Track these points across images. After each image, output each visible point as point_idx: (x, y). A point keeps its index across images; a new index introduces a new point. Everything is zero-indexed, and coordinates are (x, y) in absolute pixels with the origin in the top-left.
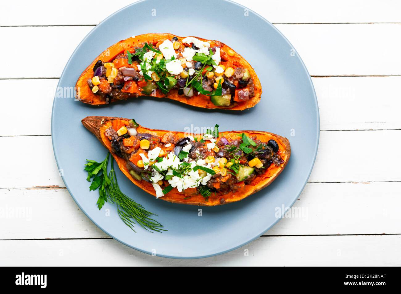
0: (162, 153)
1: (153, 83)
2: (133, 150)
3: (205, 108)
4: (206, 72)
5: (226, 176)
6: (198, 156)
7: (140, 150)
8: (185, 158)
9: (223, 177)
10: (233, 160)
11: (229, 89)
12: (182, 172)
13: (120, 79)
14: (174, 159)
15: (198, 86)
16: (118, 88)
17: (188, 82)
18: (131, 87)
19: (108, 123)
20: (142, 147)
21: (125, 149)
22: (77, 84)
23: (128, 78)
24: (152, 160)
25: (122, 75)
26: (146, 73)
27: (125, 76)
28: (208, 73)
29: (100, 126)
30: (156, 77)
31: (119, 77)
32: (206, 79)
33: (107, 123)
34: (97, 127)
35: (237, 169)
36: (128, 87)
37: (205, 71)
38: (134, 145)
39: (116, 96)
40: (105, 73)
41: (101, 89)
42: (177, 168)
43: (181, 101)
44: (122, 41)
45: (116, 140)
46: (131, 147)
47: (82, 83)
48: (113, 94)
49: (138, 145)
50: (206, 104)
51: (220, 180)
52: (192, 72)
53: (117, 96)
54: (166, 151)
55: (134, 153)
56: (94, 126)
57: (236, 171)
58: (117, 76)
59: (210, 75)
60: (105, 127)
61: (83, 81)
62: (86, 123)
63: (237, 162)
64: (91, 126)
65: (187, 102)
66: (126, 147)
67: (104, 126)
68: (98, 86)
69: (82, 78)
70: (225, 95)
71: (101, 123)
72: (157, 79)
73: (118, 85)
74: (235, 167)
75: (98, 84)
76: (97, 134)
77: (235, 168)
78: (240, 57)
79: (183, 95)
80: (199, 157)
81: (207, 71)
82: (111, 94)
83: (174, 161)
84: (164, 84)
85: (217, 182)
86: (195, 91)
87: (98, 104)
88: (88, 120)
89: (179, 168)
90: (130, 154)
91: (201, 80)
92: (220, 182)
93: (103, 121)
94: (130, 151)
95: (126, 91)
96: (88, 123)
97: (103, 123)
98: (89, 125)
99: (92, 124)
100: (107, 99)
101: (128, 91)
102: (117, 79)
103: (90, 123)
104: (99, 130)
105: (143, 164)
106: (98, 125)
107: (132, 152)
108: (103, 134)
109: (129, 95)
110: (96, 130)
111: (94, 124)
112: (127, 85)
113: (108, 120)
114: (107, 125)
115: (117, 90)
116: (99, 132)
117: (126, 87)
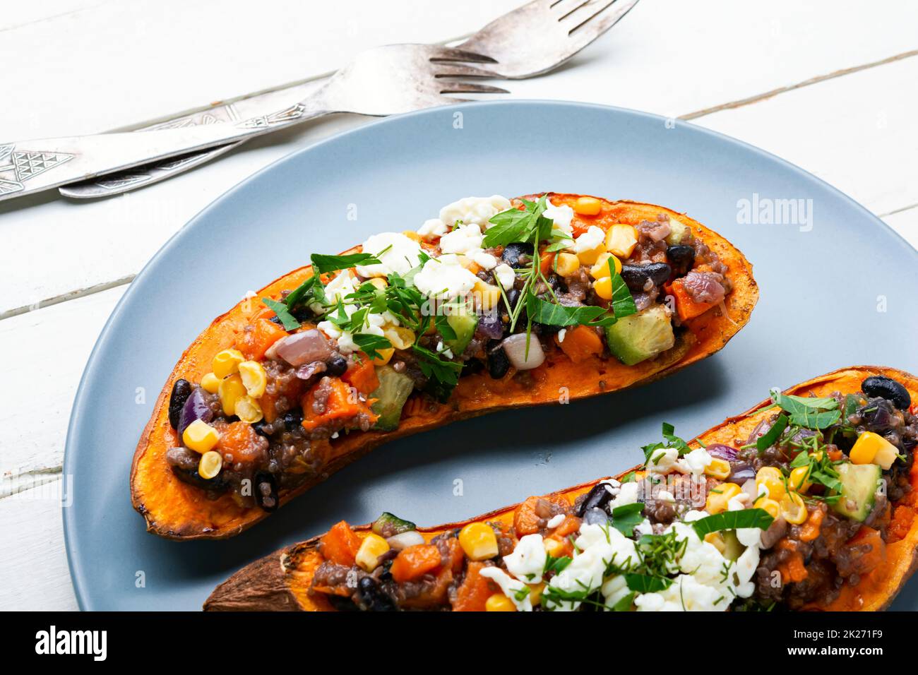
0: (553, 545)
1: (396, 366)
2: (448, 575)
3: (597, 393)
4: (550, 262)
5: (810, 513)
6: (677, 508)
7: (472, 565)
8: (637, 527)
9: (801, 525)
10: (804, 455)
11: (650, 280)
12: (659, 569)
13: (282, 383)
14: (608, 536)
15: (547, 315)
16: (288, 427)
17: (513, 310)
18: (333, 393)
19: (307, 557)
20: (477, 552)
21: (416, 588)
22: (137, 487)
23: (312, 369)
24: (531, 576)
25: (285, 367)
26: (364, 331)
27: (297, 368)
28: (561, 262)
29: (284, 578)
30: (401, 336)
31: (278, 377)
32: (562, 285)
33: (302, 561)
34: (274, 589)
35: (831, 476)
36: (323, 399)
37: (545, 258)
38: (443, 558)
39: (291, 462)
40: (219, 406)
41: (229, 455)
42: (636, 560)
43: (511, 404)
44: (218, 320)
45: (369, 578)
46: (436, 571)
47: (152, 479)
48: (276, 458)
49: (456, 553)
50: (597, 378)
51: (798, 539)
52: (507, 276)
53: (294, 456)
54: (560, 538)
55: (457, 587)
56: (260, 593)
57: (832, 484)
58: (270, 381)
59: (567, 265)
60: (302, 577)
61: (151, 471)
62: (228, 604)
63: (818, 455)
64: (249, 598)
65: (534, 398)
66: (419, 579)
67: (296, 573)
68: (215, 449)
69: (143, 465)
70: (646, 309)
71: (284, 569)
72: (405, 341)
73: (282, 415)
74: (824, 473)
75: (213, 444)
77: (824, 476)
78: (621, 205)
79: (511, 374)
80: (680, 511)
81: (554, 254)
82: (273, 463)
83: (609, 542)
84: (440, 346)
85: (791, 555)
86: (546, 334)
87: (235, 528)
88: (228, 592)
89: (643, 557)
90: (446, 595)
91: (548, 290)
92: (800, 550)
93: (287, 560)
94: (439, 584)
95: (323, 414)
96: (231, 599)
97: (288, 564)
98: (239, 604)
99: (250, 591)
100: (265, 486)
101: (331, 413)
102: (272, 390)
103: (242, 595)
104: (286, 592)
105: (509, 599)
106: (275, 579)
107: (448, 585)
108: (307, 601)
109: (336, 436)
110: (275, 600)
111: (258, 587)
112: (317, 393)
113: (301, 551)
114: (305, 566)
115: (286, 435)
116: (287, 601)
117: (315, 405)
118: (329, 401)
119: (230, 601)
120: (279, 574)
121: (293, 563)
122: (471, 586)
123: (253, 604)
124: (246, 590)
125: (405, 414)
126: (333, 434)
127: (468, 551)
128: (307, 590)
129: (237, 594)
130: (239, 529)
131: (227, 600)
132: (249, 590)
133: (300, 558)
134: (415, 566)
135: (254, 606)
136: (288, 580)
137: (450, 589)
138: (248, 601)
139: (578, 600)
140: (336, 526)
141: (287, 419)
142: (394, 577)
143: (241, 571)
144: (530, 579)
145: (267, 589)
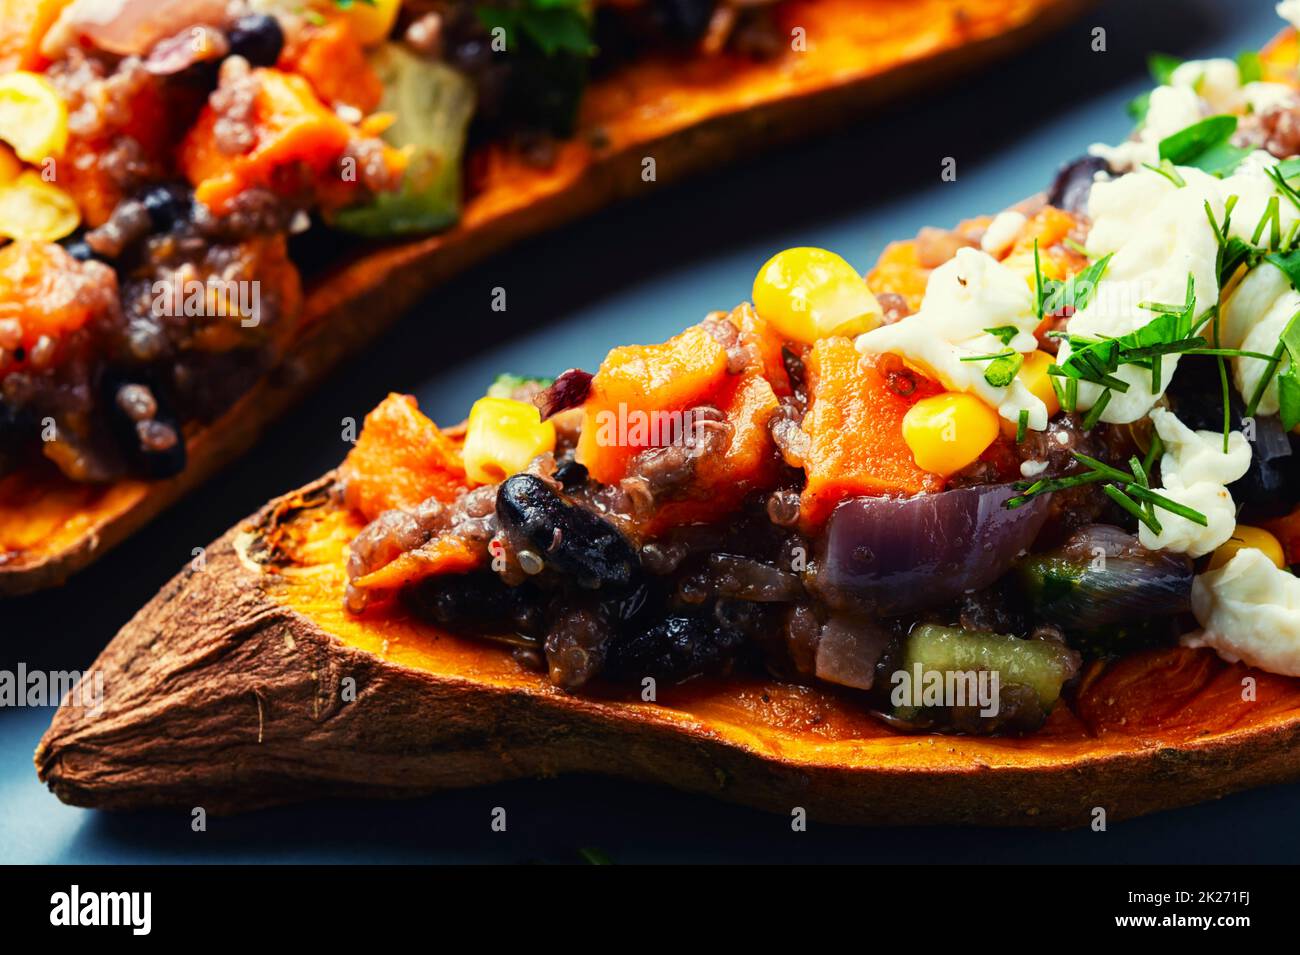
1: (416, 32)
2: (759, 394)
7: (822, 347)
16: (159, 221)
19: (313, 530)
24: (1008, 332)
25: (106, 61)
29: (264, 587)
31: (97, 88)
33: (302, 542)
34: (242, 622)
36: (239, 112)
49: (762, 336)
55: (798, 418)
56: (199, 654)
60: (315, 578)
62: (109, 725)
67: (294, 572)
71: (257, 568)
76: (291, 679)
87: (76, 540)
90: (770, 449)
93: (257, 546)
94: (742, 426)
95: (250, 148)
96: (116, 707)
97: (263, 555)
98: (146, 711)
99: (171, 661)
100: (137, 397)
101: (270, 142)
102: (88, 119)
103: (146, 682)
104: (278, 619)
105: (970, 393)
106: (237, 597)
107: (767, 422)
108: (354, 628)
109: (301, 223)
110: (254, 653)
111: (189, 643)
112: (217, 100)
113: (289, 516)
114: (316, 553)
115: (163, 244)
116: (291, 644)
117: (222, 129)
118: (255, 114)
119: (115, 715)
120: (242, 581)
121: (276, 550)
122: (840, 399)
123: (189, 691)
124: (155, 666)
125: (471, 180)
126: (290, 219)
127: (790, 327)
128: (342, 601)
129: (130, 688)
130: (88, 541)
131: (106, 716)
132: (164, 660)
133: (293, 533)
134: (655, 384)
135: (193, 698)
136: (273, 589)
137: (777, 430)
138: (167, 692)
139: (1171, 348)
140: (376, 415)
141: (151, 201)
142: (593, 475)
143: (127, 631)
144: (1006, 341)
145: (219, 633)
